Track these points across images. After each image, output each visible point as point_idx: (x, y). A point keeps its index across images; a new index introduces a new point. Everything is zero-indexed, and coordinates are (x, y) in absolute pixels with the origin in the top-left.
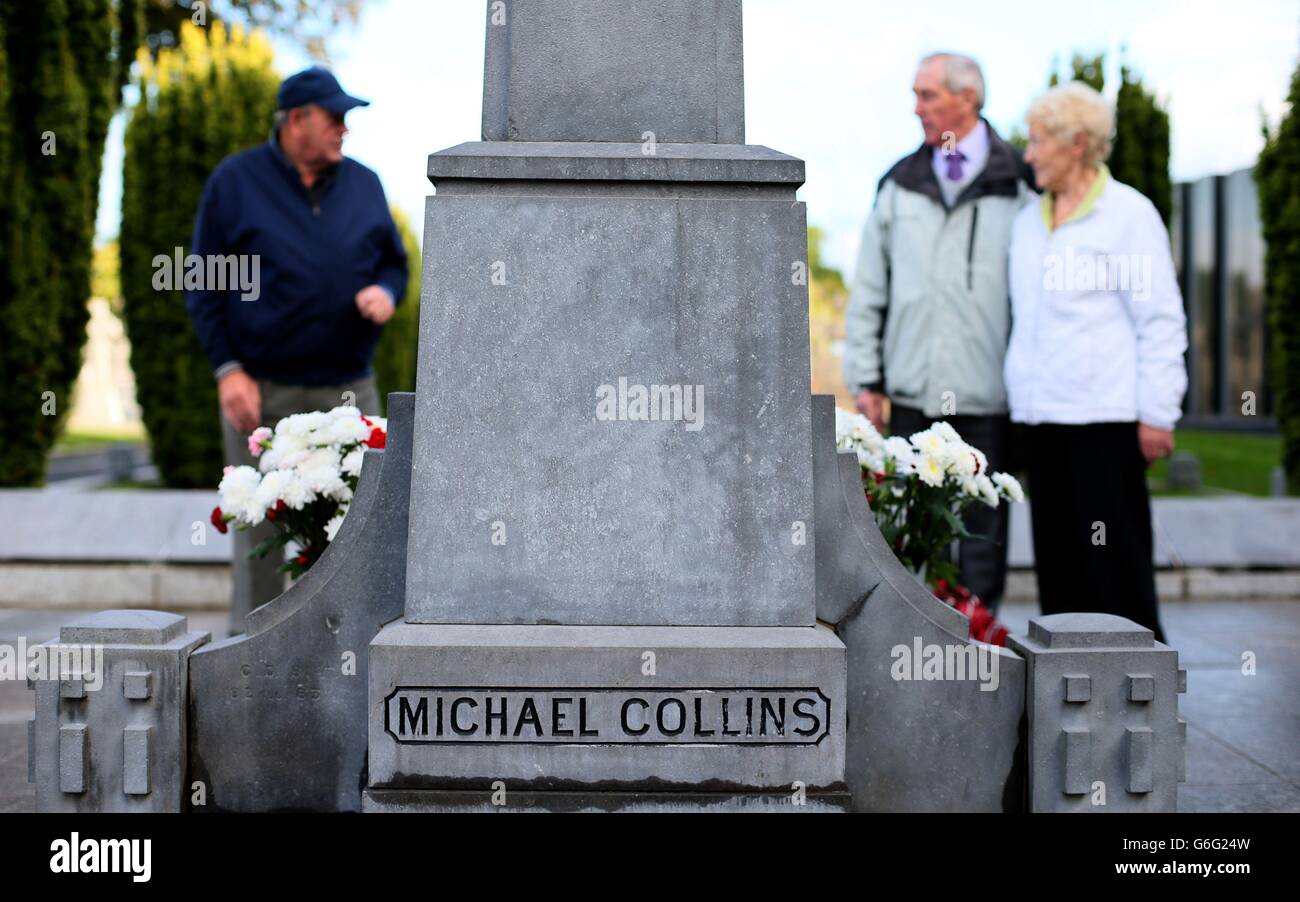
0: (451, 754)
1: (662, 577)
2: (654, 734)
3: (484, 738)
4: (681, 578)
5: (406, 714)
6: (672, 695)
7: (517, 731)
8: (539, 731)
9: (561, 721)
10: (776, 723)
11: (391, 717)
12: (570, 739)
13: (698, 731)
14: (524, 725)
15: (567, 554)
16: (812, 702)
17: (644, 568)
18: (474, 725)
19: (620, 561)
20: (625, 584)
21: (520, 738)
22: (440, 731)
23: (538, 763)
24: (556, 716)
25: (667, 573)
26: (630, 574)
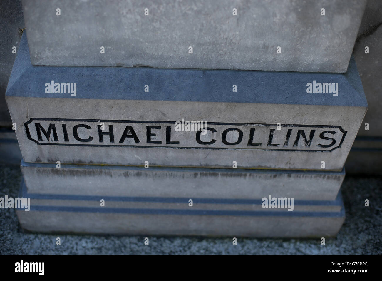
0: (76, 150)
1: (234, 41)
2: (219, 143)
3: (98, 143)
4: (249, 42)
5: (41, 131)
6: (234, 127)
7: (122, 140)
8: (137, 141)
9: (152, 137)
10: (306, 141)
11: (31, 132)
12: (159, 145)
13: (250, 143)
14: (126, 138)
15: (157, 25)
16: (333, 133)
17: (220, 35)
18: (90, 137)
19: (201, 30)
20: (203, 45)
21: (125, 143)
22: (66, 139)
23: (137, 155)
24: (149, 134)
25: (238, 38)
26: (208, 39)
